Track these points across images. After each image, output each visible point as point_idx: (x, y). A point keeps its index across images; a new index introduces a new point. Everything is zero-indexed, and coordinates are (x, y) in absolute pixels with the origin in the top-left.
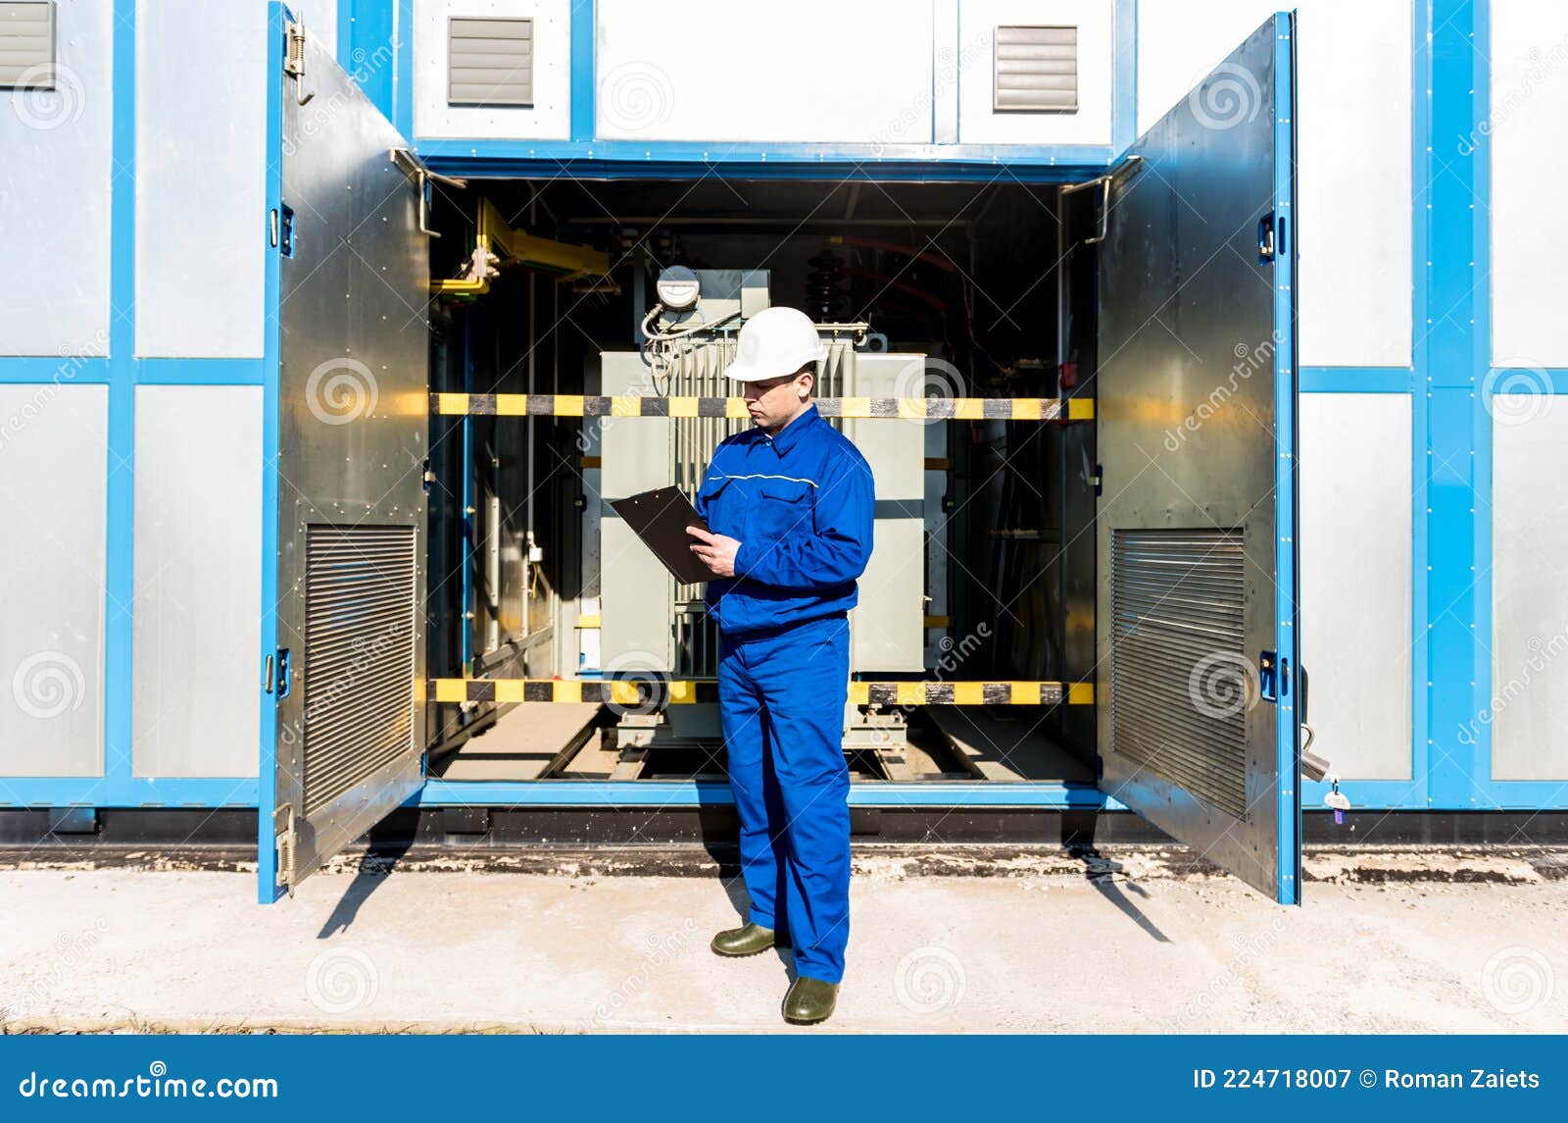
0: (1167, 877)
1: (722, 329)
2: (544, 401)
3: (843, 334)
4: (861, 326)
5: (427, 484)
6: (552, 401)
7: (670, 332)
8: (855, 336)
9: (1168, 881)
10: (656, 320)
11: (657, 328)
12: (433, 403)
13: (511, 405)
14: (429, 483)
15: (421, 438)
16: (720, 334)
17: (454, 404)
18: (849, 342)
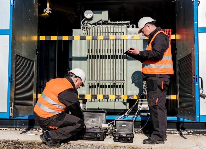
0: (191, 134)
1: (98, 23)
2: (60, 37)
3: (124, 24)
4: (128, 22)
5: (37, 54)
6: (62, 37)
7: (87, 24)
8: (127, 24)
9: (191, 135)
10: (84, 22)
11: (84, 23)
12: (38, 38)
13: (54, 38)
14: (37, 53)
15: (36, 44)
16: (98, 24)
17: (43, 38)
18: (125, 26)
